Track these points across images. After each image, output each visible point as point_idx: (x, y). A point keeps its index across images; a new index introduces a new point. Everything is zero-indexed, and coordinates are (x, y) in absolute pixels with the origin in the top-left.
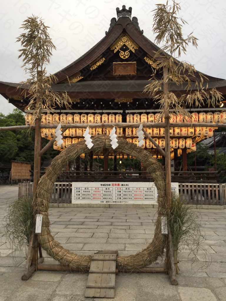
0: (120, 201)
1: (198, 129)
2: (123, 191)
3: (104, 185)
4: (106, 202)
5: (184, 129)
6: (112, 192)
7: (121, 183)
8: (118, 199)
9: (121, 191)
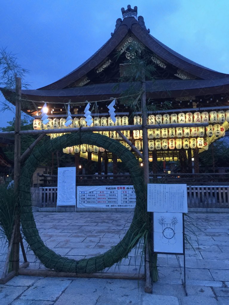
0: (125, 205)
1: (208, 129)
2: (129, 195)
3: (109, 189)
4: (112, 206)
5: (193, 129)
6: (117, 196)
7: (126, 187)
8: (124, 203)
9: (127, 194)
